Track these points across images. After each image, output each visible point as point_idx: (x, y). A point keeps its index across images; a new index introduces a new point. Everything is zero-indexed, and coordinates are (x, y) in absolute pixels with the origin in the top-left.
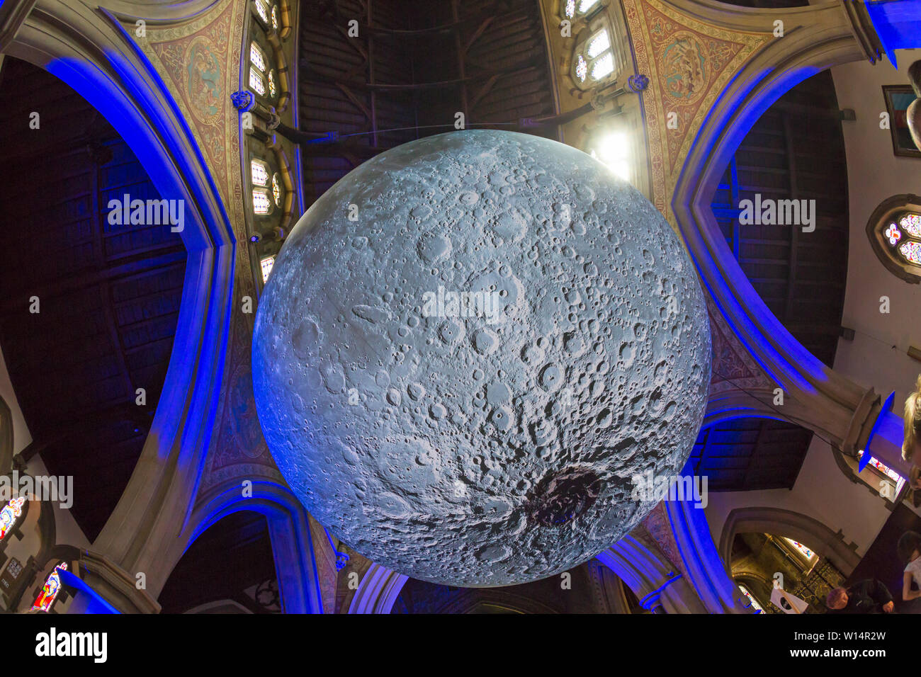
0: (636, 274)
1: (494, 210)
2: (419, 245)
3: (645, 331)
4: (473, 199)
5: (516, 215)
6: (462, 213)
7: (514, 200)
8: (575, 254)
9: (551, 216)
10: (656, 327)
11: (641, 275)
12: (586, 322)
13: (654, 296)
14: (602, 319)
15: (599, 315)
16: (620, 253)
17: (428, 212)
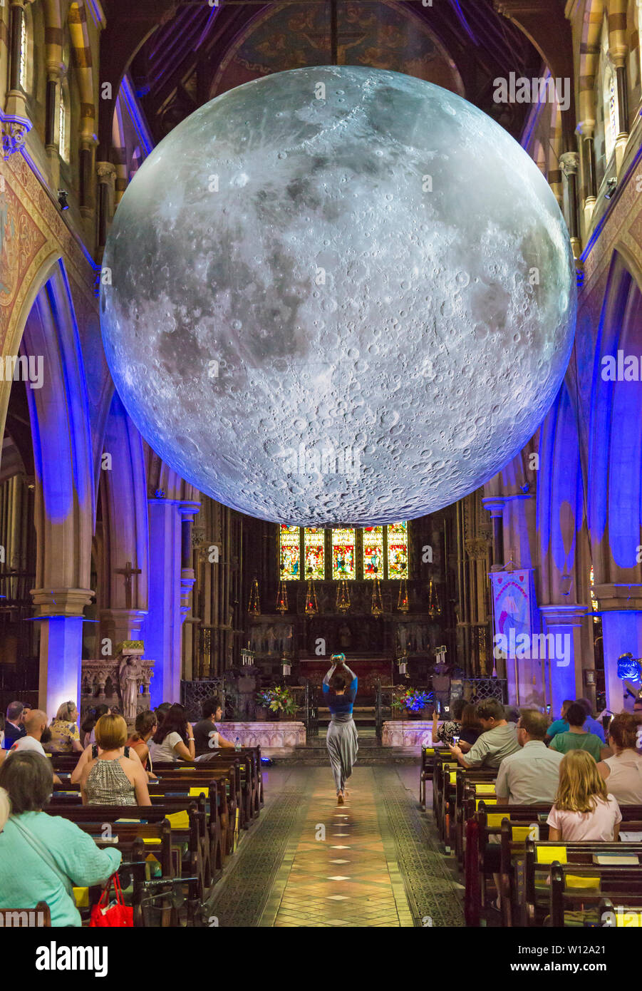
1: (315, 436)
2: (265, 444)
4: (303, 425)
5: (328, 442)
6: (294, 434)
7: (330, 431)
17: (272, 426)
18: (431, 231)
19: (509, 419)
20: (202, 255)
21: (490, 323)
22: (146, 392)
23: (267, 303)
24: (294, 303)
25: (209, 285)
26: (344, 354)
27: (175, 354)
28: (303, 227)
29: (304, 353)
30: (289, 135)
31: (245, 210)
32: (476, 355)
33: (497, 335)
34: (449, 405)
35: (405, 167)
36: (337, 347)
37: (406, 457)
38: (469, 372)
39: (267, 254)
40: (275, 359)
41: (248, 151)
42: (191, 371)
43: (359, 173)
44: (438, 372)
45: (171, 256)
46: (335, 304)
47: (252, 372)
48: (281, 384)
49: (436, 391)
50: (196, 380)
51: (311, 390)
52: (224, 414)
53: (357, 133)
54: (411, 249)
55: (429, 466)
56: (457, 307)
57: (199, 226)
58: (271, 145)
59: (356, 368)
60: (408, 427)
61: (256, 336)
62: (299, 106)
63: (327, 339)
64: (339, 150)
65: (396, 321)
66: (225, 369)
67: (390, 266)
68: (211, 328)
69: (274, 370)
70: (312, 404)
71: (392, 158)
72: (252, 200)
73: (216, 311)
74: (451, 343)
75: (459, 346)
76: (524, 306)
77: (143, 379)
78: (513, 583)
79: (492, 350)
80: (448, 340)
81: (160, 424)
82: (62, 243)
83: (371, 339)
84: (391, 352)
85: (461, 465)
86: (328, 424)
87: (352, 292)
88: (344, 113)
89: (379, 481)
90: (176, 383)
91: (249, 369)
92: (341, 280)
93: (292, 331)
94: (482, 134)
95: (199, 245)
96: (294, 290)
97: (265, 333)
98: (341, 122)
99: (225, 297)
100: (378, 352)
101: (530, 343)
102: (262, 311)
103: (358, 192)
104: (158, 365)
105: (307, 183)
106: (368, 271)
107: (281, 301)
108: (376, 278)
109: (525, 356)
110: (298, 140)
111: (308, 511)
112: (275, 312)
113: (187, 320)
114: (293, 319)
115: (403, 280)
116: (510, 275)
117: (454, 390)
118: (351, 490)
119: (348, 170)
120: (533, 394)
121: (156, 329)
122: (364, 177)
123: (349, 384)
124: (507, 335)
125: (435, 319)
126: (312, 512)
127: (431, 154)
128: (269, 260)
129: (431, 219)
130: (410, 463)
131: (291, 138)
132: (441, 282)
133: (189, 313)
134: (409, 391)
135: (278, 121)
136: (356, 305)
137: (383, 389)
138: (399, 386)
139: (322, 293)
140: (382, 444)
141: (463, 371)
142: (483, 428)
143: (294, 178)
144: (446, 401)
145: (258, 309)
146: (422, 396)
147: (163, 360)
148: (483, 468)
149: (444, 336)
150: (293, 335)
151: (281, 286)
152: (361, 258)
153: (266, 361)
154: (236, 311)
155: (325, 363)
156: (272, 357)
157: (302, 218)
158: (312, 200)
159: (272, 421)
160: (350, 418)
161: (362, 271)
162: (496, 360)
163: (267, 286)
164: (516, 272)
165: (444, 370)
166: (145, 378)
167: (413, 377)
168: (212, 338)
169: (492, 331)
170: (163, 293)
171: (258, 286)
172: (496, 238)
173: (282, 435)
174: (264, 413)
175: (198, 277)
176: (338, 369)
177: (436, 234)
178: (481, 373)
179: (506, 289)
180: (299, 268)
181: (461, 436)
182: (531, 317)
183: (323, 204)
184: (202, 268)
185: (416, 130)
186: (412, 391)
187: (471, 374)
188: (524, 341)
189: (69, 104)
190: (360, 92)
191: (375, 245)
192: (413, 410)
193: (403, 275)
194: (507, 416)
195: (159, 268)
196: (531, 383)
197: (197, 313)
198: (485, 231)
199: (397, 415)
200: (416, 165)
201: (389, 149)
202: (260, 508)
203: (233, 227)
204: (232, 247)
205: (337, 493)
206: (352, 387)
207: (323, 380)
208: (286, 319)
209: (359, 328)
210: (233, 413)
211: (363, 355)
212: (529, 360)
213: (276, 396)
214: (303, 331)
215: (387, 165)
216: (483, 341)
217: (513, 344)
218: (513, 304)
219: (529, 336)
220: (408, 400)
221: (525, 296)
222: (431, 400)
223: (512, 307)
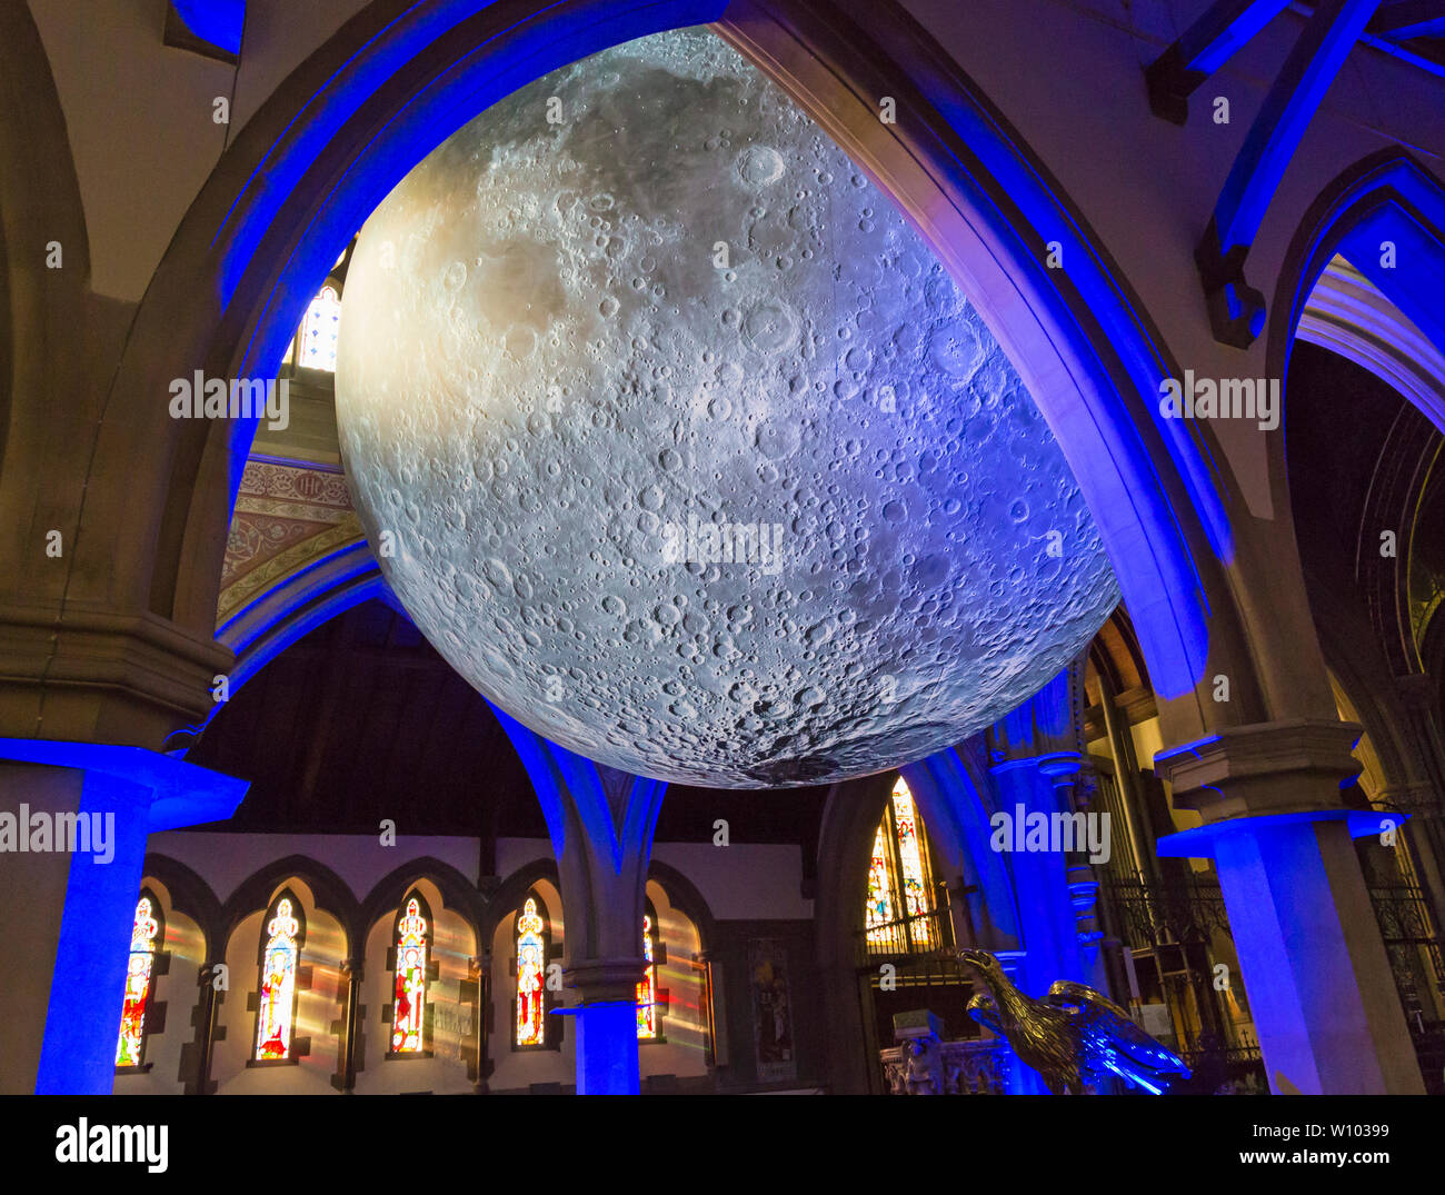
0: (617, 644)
3: (679, 685)
10: (688, 671)
11: (623, 640)
12: (621, 714)
13: (656, 647)
14: (629, 704)
15: (623, 703)
16: (584, 638)
33: (558, 330)
34: (555, 503)
38: (541, 425)
49: (513, 491)
55: (651, 623)
56: (461, 330)
59: (411, 518)
60: (533, 575)
74: (479, 396)
75: (496, 392)
76: (599, 242)
79: (562, 360)
80: (473, 394)
83: (396, 463)
116: (545, 208)
117: (541, 471)
120: (772, 386)
125: (438, 372)
134: (479, 513)
137: (452, 531)
138: (463, 515)
140: (533, 623)
141: (531, 429)
144: (544, 499)
146: (501, 510)
149: (464, 391)
162: (582, 373)
167: (466, 488)
169: (543, 328)
181: (638, 542)
182: (628, 249)
186: (481, 511)
187: (548, 427)
188: (632, 302)
192: (511, 543)
199: (498, 563)
207: (408, 563)
216: (534, 356)
217: (606, 326)
218: (565, 253)
219: (643, 285)
220: (490, 532)
221: (594, 222)
222: (519, 510)
223: (568, 263)
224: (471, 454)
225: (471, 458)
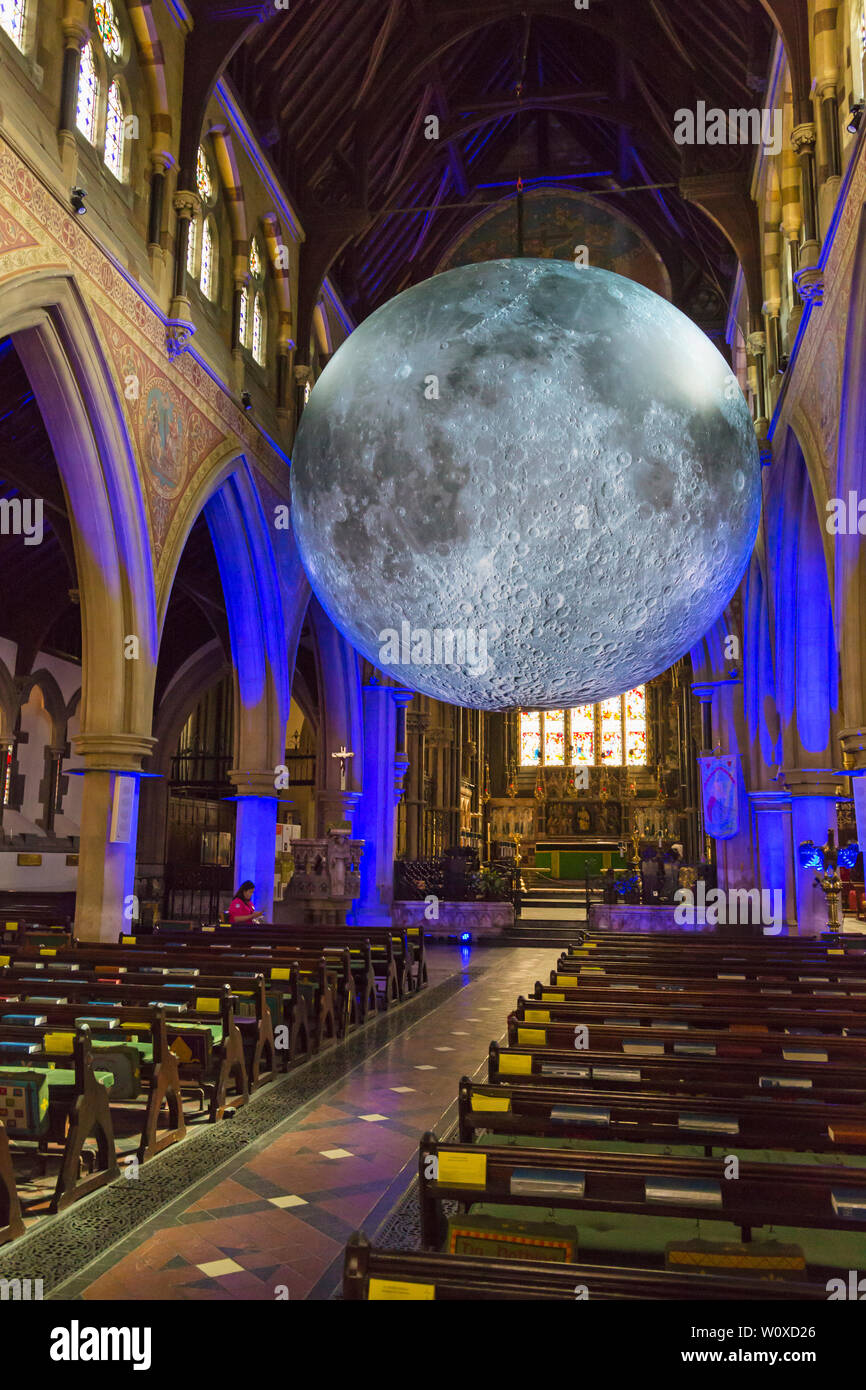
1: (481, 620)
4: (469, 609)
5: (495, 625)
6: (461, 618)
7: (496, 614)
8: (529, 647)
9: (518, 627)
18: (591, 412)
19: (684, 600)
20: (368, 445)
21: (655, 503)
22: (327, 580)
23: (429, 490)
24: (454, 488)
25: (375, 475)
26: (504, 537)
27: (347, 542)
28: (462, 414)
29: (465, 539)
30: (452, 325)
31: (408, 400)
32: (640, 536)
33: (664, 516)
34: (616, 587)
35: (564, 351)
36: (497, 530)
37: (575, 640)
38: (634, 553)
39: (428, 442)
40: (438, 544)
41: (413, 343)
42: (362, 558)
43: (518, 359)
44: (602, 553)
45: (341, 448)
46: (494, 488)
47: (417, 558)
48: (444, 568)
49: (600, 573)
50: (367, 567)
51: (475, 574)
52: (394, 599)
53: (518, 320)
54: (570, 432)
55: (601, 649)
56: (619, 488)
57: (366, 419)
58: (435, 336)
59: (517, 551)
60: (574, 609)
61: (419, 522)
62: (464, 297)
63: (488, 523)
64: (499, 337)
65: (556, 504)
66: (392, 555)
67: (548, 448)
68: (378, 516)
69: (438, 554)
70: (476, 588)
71: (551, 342)
72: (414, 390)
73: (383, 499)
74: (613, 524)
75: (623, 527)
76: (693, 486)
77: (323, 568)
78: (721, 769)
79: (659, 530)
80: (611, 521)
81: (341, 611)
82: (246, 441)
83: (531, 523)
84: (551, 534)
85: (636, 649)
86: (494, 608)
87: (510, 475)
88: (506, 302)
89: (550, 664)
90: (350, 570)
91: (414, 555)
92: (499, 464)
93: (452, 516)
94: (649, 315)
95: (366, 436)
96: (453, 476)
97: (427, 519)
98: (503, 310)
99: (390, 485)
100: (538, 535)
101: (701, 523)
102: (424, 498)
103: (516, 378)
104: (334, 553)
105: (467, 371)
106: (526, 454)
107: (442, 487)
108: (534, 460)
109: (697, 535)
110: (460, 331)
111: (485, 695)
112: (437, 498)
113: (357, 510)
114: (453, 505)
115: (561, 462)
116: (676, 454)
117: (620, 571)
118: (524, 674)
119: (507, 356)
120: (709, 575)
121: (330, 518)
122: (523, 362)
123: (512, 565)
124: (675, 514)
125: (596, 500)
126: (490, 695)
127: (592, 337)
128: (430, 448)
129: (591, 401)
130: (580, 646)
131: (454, 328)
132: (602, 463)
133: (358, 502)
134: (571, 573)
135: (443, 313)
136: (514, 488)
137: (545, 571)
138: (561, 568)
139: (481, 478)
140: (548, 627)
141: (629, 552)
142: (655, 610)
143: (453, 367)
144: (612, 582)
145: (420, 496)
146: (587, 578)
147: (337, 549)
148: (661, 651)
149: (606, 517)
150: (454, 518)
151: (441, 473)
152: (520, 442)
153: (429, 546)
154: (399, 499)
155: (486, 547)
156: (435, 542)
157: (461, 405)
158: (471, 387)
159: (439, 606)
160: (514, 601)
161: (520, 454)
162: (663, 540)
163: (428, 473)
164: (682, 452)
165: (608, 551)
166: (324, 566)
167: (575, 559)
168: (380, 525)
169: (658, 511)
170: (335, 483)
171: (419, 472)
172: (660, 417)
173: (450, 620)
174: (431, 599)
175: (365, 466)
176: (499, 552)
177: (595, 415)
178: (649, 554)
179: (672, 469)
180: (458, 454)
181: (632, 618)
182: (700, 496)
183: (482, 390)
184: (369, 457)
185: (578, 314)
186: (575, 573)
187: (637, 555)
188: (694, 520)
189: (266, 313)
190: (526, 281)
191: (533, 429)
192: (578, 593)
193: (562, 455)
194: (681, 597)
195: (332, 460)
196: (706, 564)
197: (365, 502)
198: (648, 410)
199: (561, 598)
200: (574, 348)
201: (550, 334)
202: (441, 691)
203: (396, 417)
204: (395, 436)
205: (510, 676)
206: (514, 570)
207: (486, 564)
208: (447, 504)
209: (518, 511)
210: (403, 599)
211: (523, 538)
212: (701, 539)
213: (441, 581)
214: (463, 515)
215: (546, 350)
216: (648, 521)
217: (682, 524)
218: (679, 483)
219: (699, 515)
220: (572, 582)
221: (693, 475)
222: (596, 582)
223: (679, 486)
224: (591, 546)
225: (590, 548)
